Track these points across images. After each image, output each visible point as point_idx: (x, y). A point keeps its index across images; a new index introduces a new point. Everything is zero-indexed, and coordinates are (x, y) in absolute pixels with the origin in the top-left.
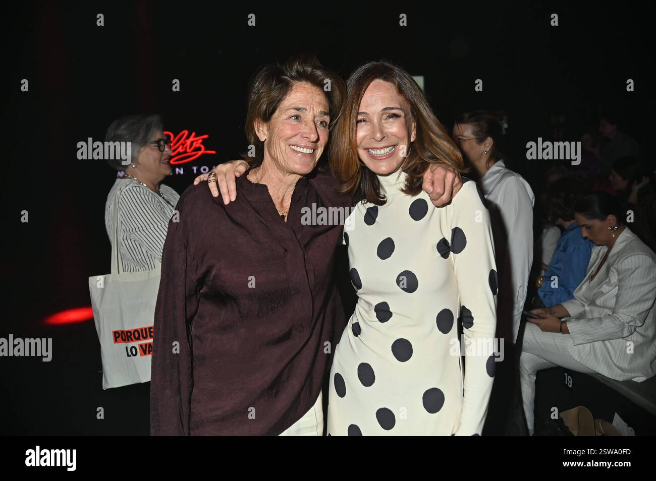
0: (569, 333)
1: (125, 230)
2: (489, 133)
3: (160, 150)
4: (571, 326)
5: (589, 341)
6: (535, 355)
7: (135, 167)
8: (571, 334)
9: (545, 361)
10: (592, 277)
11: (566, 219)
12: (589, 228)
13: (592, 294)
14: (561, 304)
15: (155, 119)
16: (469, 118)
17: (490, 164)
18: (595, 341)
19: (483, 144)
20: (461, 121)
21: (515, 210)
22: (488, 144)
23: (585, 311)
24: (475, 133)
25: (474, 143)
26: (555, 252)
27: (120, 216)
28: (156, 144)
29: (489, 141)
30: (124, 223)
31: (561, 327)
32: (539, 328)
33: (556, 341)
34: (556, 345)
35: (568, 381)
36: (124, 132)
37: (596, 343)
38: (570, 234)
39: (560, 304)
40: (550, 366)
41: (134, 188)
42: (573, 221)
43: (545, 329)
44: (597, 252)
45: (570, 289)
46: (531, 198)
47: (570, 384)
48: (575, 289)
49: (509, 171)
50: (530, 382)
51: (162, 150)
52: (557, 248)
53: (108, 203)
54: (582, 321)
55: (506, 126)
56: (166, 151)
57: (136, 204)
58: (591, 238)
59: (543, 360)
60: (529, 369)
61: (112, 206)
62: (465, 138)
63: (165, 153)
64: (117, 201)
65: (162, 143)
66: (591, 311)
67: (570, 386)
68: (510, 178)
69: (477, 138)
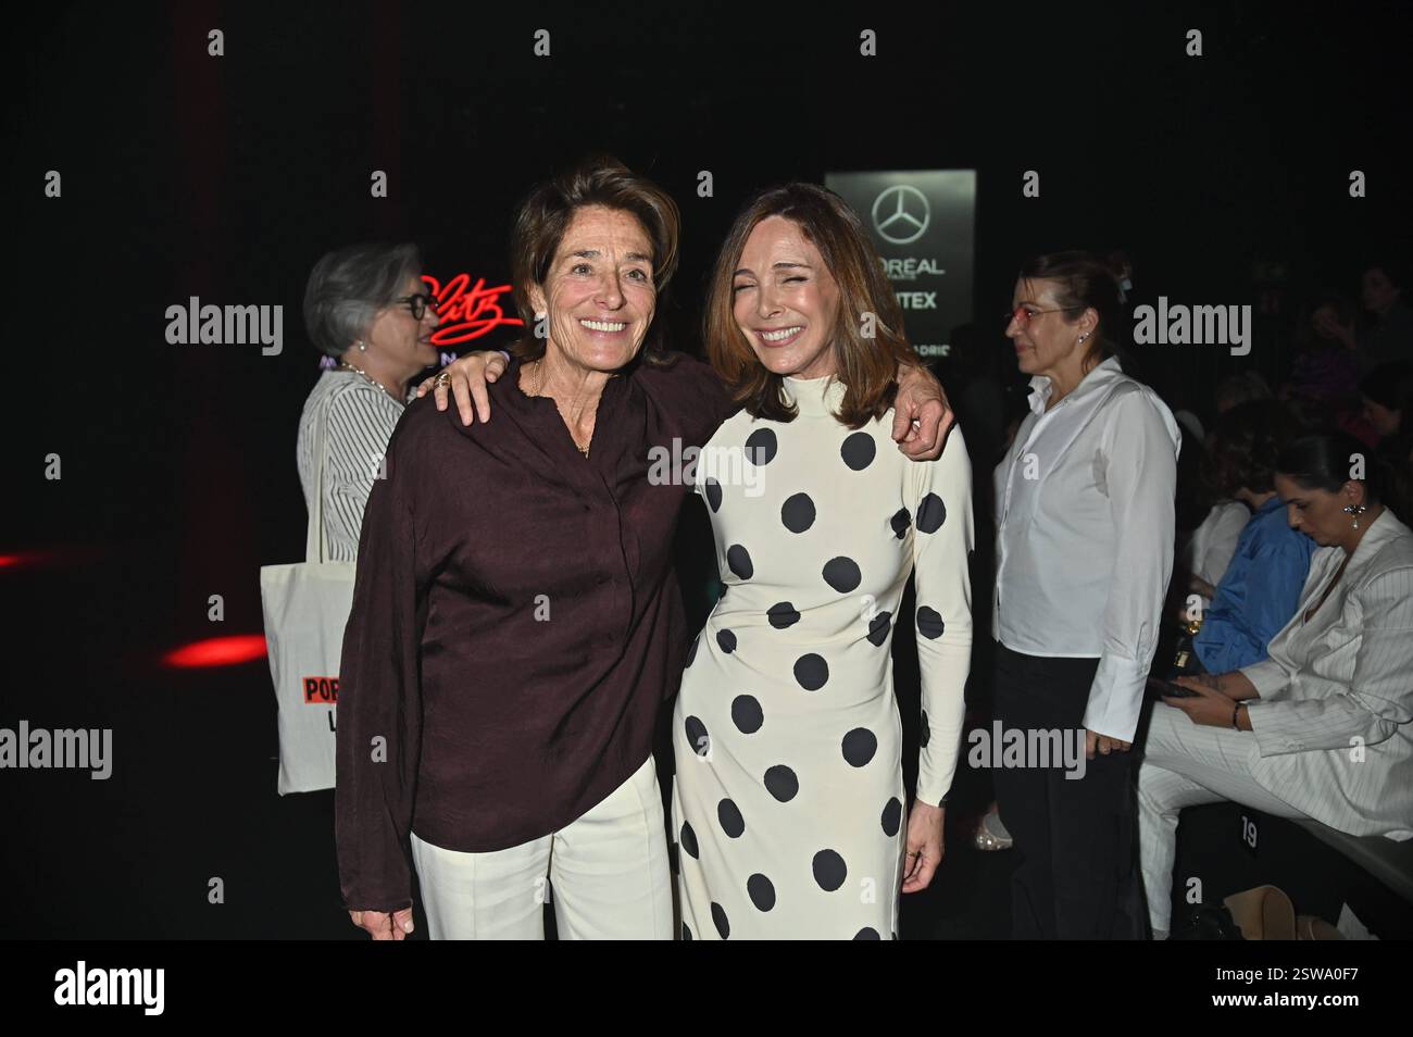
0: (1251, 730)
1: (337, 474)
2: (1090, 300)
3: (415, 316)
4: (1255, 714)
5: (1292, 749)
6: (1177, 772)
7: (365, 350)
8: (1256, 731)
9: (1198, 787)
10: (1308, 615)
11: (1257, 487)
12: (1303, 506)
13: (1306, 649)
14: (1241, 670)
15: (407, 252)
16: (1050, 266)
17: (1089, 365)
18: (1306, 750)
19: (1078, 322)
20: (1033, 272)
21: (1138, 462)
22: (1088, 323)
23: (1290, 686)
24: (1061, 299)
25: (1058, 319)
26: (1235, 556)
27: (328, 447)
28: (408, 305)
29: (1090, 318)
30: (335, 461)
31: (1235, 716)
32: (1187, 716)
33: (1222, 744)
34: (1222, 753)
35: (1248, 834)
36: (345, 278)
37: (1309, 755)
38: (1266, 521)
39: (1238, 671)
40: (1210, 798)
41: (360, 393)
42: (1273, 494)
43: (1199, 719)
44: (1324, 559)
45: (1262, 639)
46: (1174, 438)
47: (1252, 840)
48: (1272, 638)
49: (1130, 380)
50: (1165, 830)
51: (419, 316)
52: (1239, 549)
53: (304, 419)
54: (1281, 705)
55: (1127, 285)
56: (428, 320)
57: (361, 424)
58: (1307, 528)
59: (1194, 784)
60: (1165, 803)
61: (314, 426)
62: (1040, 309)
63: (424, 322)
64: (324, 416)
65: (419, 302)
66: (1304, 686)
67: (1253, 845)
68: (1129, 395)
69: (1064, 310)
